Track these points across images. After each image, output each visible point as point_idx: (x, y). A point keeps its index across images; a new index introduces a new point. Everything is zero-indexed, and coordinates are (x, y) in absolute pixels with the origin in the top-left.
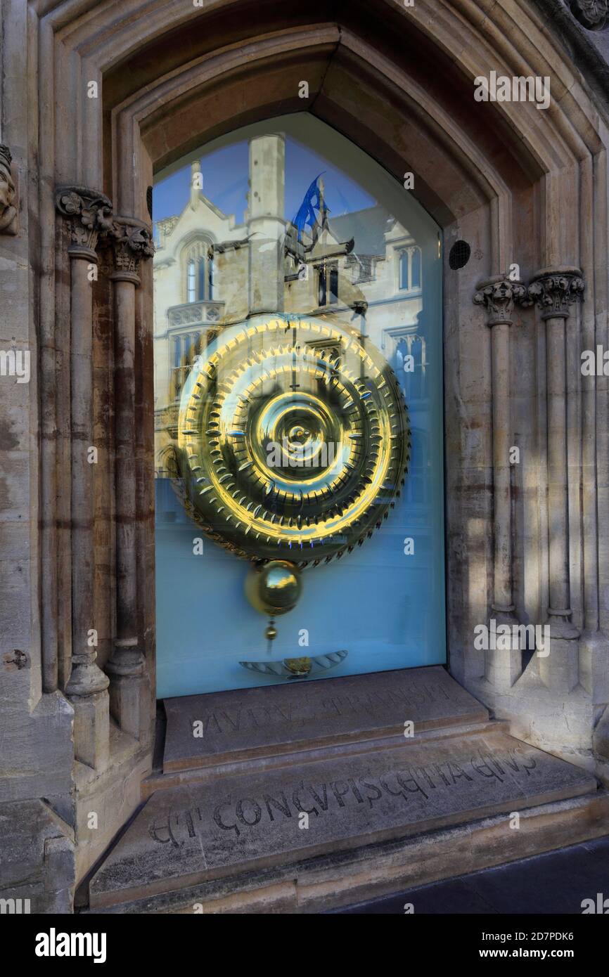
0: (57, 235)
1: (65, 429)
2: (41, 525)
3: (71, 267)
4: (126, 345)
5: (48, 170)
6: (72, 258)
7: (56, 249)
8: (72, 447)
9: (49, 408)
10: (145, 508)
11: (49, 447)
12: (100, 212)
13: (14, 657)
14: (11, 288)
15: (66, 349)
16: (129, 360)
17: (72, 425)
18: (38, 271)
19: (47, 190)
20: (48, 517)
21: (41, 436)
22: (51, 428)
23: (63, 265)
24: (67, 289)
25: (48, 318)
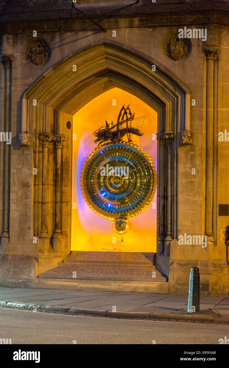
0: (39, 144)
1: (41, 183)
2: (34, 202)
3: (43, 149)
4: (58, 163)
5: (38, 132)
6: (43, 148)
7: (39, 147)
8: (42, 187)
9: (37, 179)
10: (63, 200)
11: (37, 187)
12: (47, 138)
13: (29, 227)
14: (29, 157)
15: (41, 166)
16: (59, 166)
17: (42, 182)
18: (35, 152)
19: (38, 135)
20: (36, 201)
21: (35, 185)
22: (37, 183)
23: (41, 149)
24: (42, 154)
25: (37, 161)
